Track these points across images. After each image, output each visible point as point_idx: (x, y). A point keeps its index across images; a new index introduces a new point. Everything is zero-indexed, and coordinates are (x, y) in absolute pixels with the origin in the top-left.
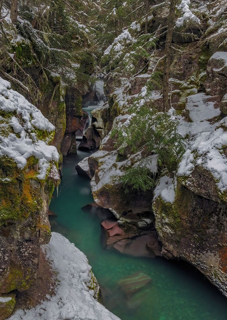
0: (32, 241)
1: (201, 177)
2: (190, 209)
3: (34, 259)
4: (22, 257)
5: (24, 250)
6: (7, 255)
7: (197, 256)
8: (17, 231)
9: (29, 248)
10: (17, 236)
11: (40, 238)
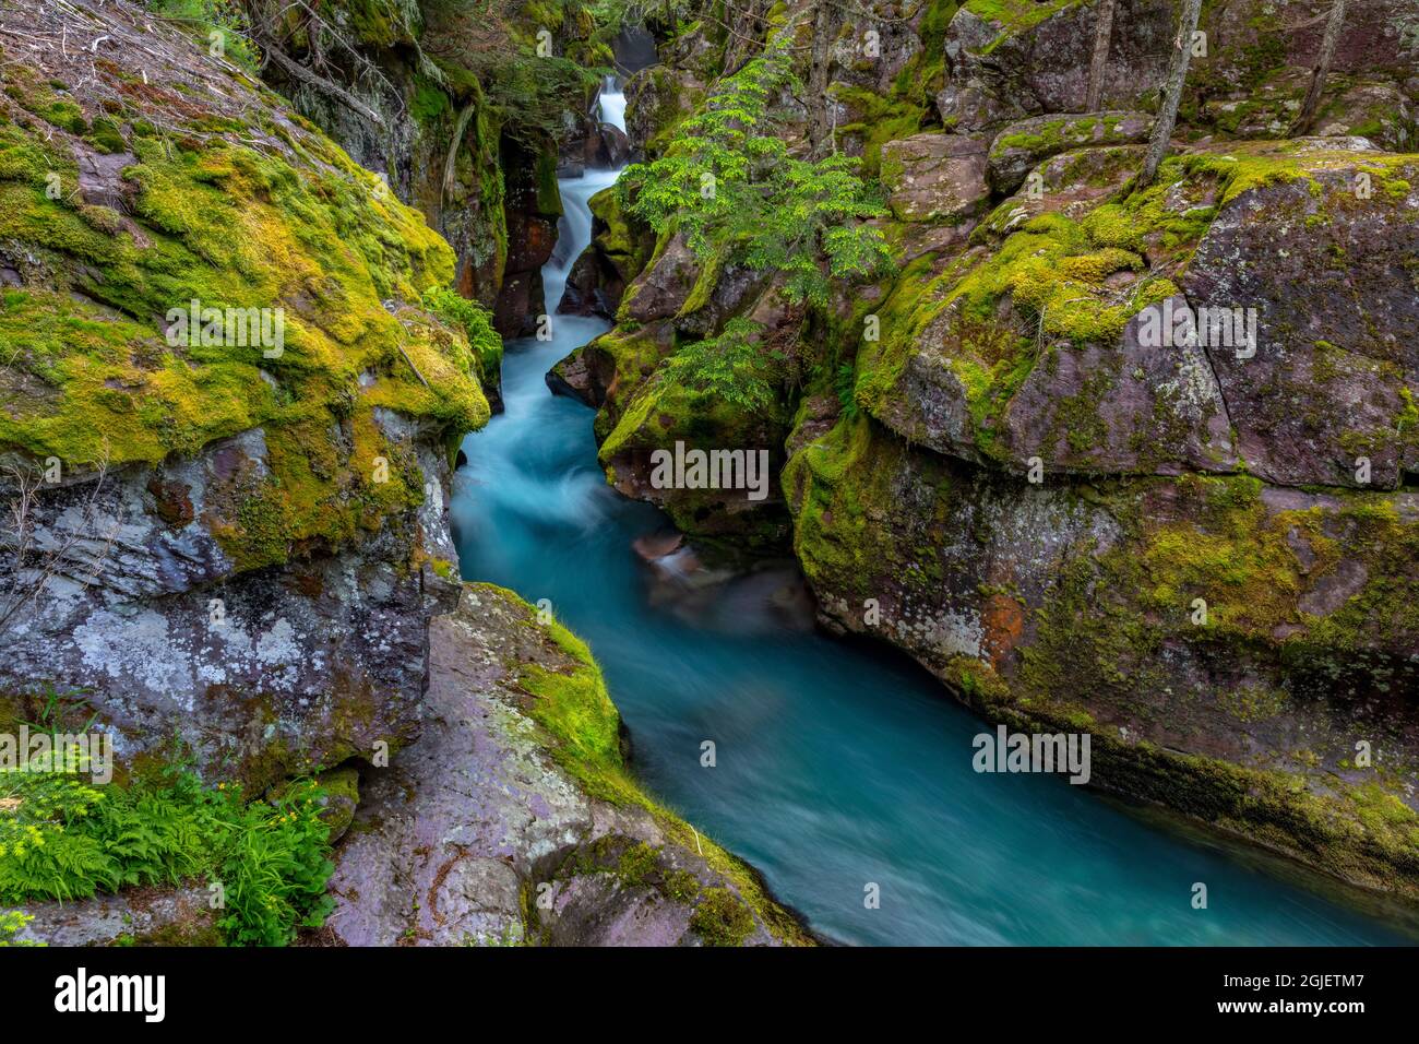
0: (399, 605)
1: (925, 389)
2: (896, 488)
3: (410, 661)
4: (370, 656)
5: (376, 634)
6: (321, 653)
7: (918, 625)
8: (349, 576)
9: (392, 627)
10: (349, 592)
11: (426, 596)
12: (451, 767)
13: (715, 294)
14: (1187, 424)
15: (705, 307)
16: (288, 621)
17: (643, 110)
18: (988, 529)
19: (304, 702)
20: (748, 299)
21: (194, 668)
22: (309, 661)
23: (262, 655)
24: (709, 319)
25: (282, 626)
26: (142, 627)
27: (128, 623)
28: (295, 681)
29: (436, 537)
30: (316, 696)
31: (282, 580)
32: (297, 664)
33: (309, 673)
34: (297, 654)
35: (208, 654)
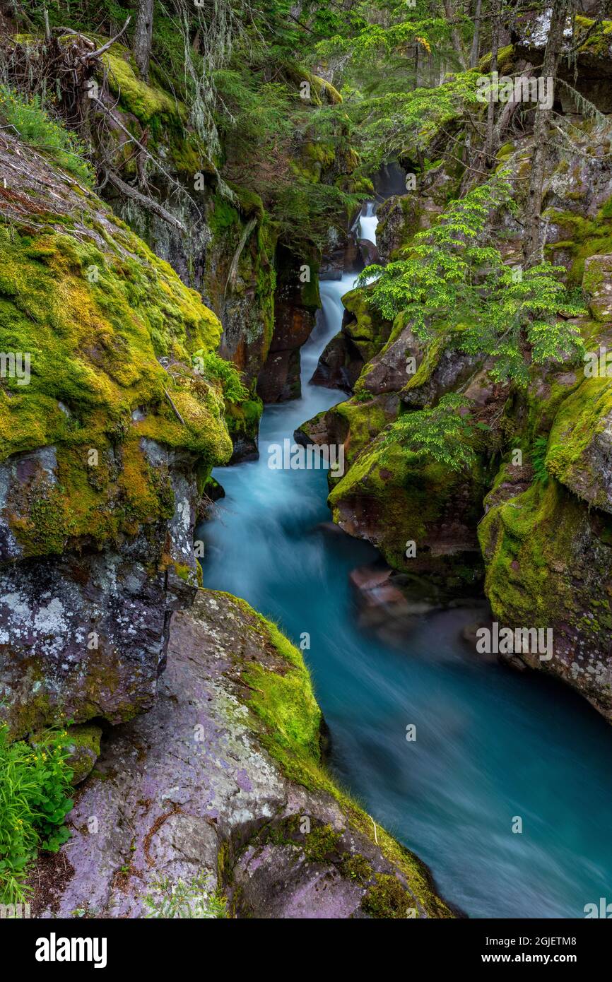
0: (147, 598)
2: (577, 546)
3: (151, 645)
4: (120, 636)
5: (127, 619)
6: (82, 629)
7: (590, 668)
8: (111, 570)
9: (140, 615)
10: (110, 584)
11: (169, 593)
12: (176, 737)
13: (435, 374)
15: (426, 384)
16: (60, 601)
17: (391, 228)
19: (65, 667)
20: (462, 378)
22: (73, 634)
23: (38, 625)
24: (428, 394)
25: (56, 604)
28: (61, 649)
29: (181, 546)
30: (75, 663)
31: (60, 568)
32: (65, 638)
33: (72, 645)
34: (65, 628)
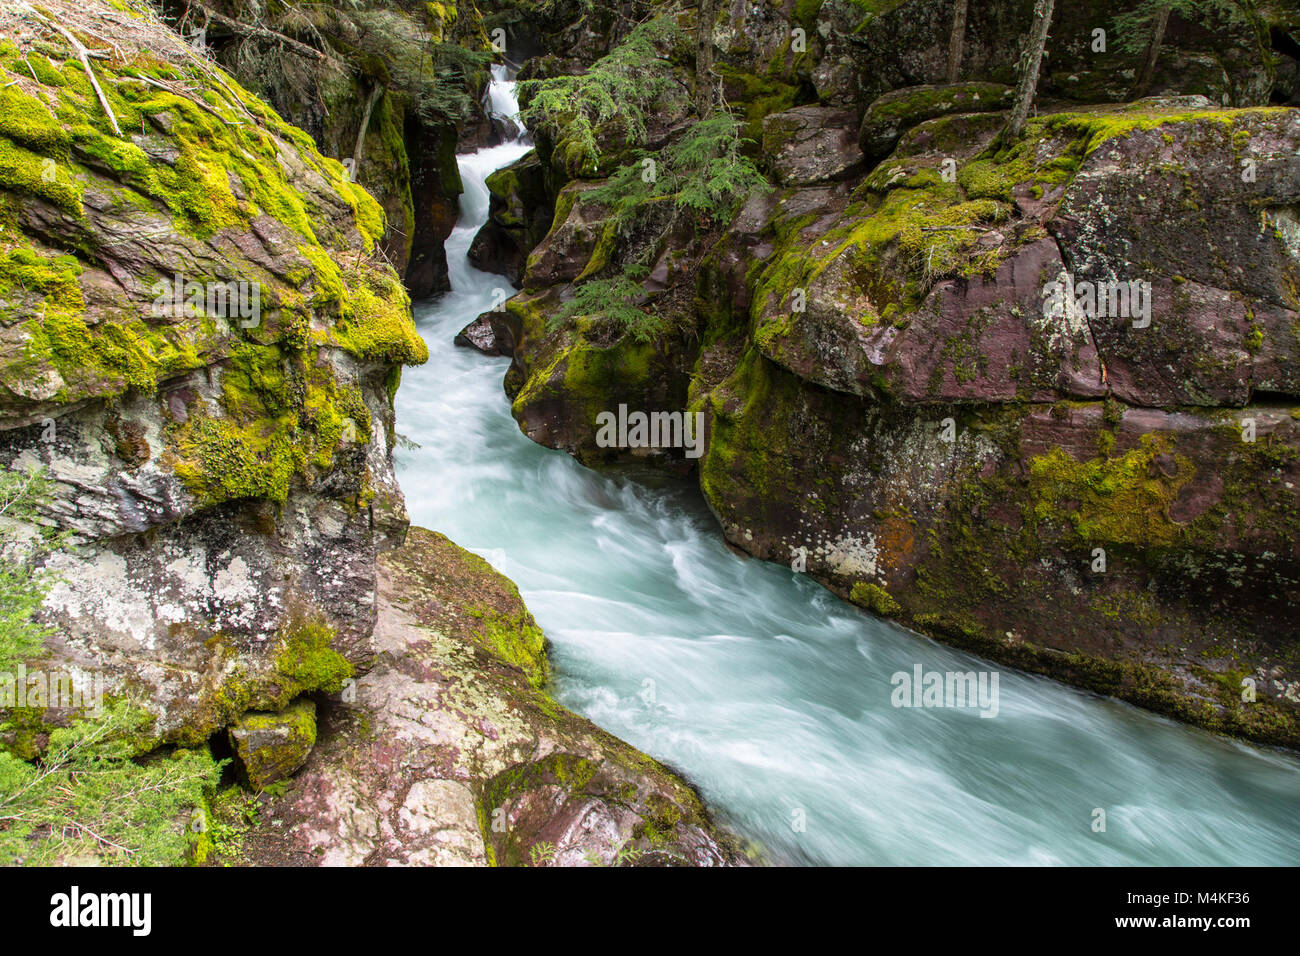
0: (350, 541)
1: (821, 332)
2: (795, 425)
3: (363, 595)
4: (324, 591)
5: (329, 570)
7: (819, 550)
8: (301, 514)
9: (344, 563)
10: (302, 531)
12: (400, 696)
14: (1060, 355)
16: (243, 559)
18: (881, 458)
19: (262, 637)
21: (154, 607)
22: (265, 597)
23: (220, 594)
25: (239, 565)
26: (101, 568)
27: (87, 565)
28: (253, 617)
29: (381, 475)
30: (274, 631)
31: (238, 520)
32: (256, 603)
33: (265, 609)
34: (253, 592)
35: (168, 593)
